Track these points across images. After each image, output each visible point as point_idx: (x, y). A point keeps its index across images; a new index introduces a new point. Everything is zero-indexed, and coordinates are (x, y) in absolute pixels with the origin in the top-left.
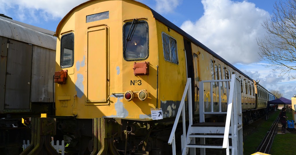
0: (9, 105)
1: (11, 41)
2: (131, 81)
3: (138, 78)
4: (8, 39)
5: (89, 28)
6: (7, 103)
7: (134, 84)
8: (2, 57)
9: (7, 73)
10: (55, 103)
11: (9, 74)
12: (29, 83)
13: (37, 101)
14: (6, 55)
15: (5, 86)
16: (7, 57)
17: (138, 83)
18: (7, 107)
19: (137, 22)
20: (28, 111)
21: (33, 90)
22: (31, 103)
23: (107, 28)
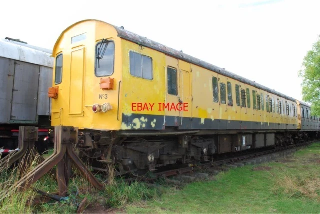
0: (15, 117)
1: (18, 63)
2: (100, 96)
3: (105, 92)
4: (15, 60)
5: (73, 48)
6: (13, 115)
7: (102, 98)
8: (9, 76)
9: (13, 90)
10: (51, 117)
11: (16, 90)
12: (36, 99)
13: (43, 115)
14: (13, 74)
15: (12, 100)
16: (14, 76)
17: (105, 97)
18: (13, 119)
19: (106, 42)
20: (36, 123)
21: (40, 105)
22: (37, 117)
23: (84, 48)
